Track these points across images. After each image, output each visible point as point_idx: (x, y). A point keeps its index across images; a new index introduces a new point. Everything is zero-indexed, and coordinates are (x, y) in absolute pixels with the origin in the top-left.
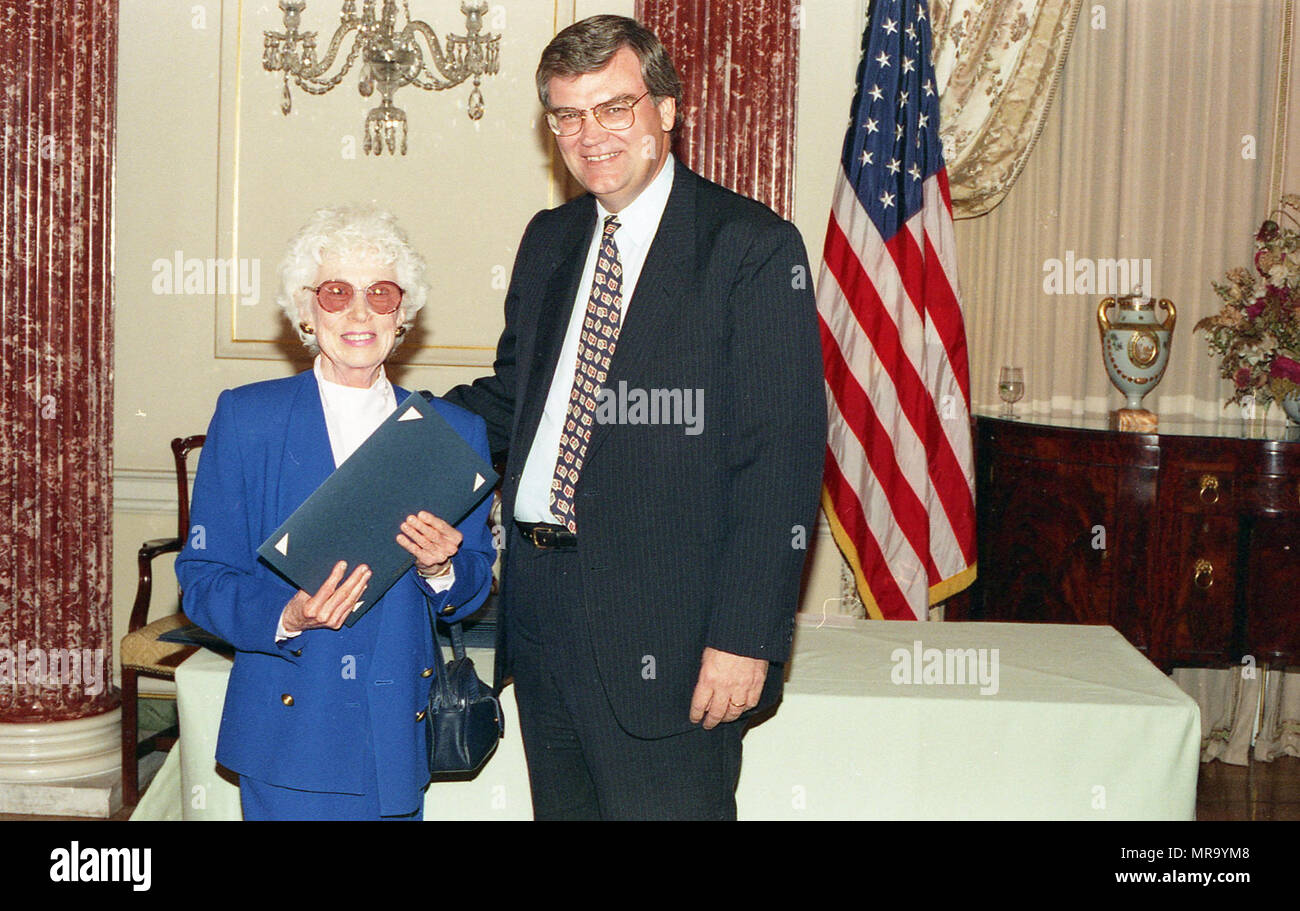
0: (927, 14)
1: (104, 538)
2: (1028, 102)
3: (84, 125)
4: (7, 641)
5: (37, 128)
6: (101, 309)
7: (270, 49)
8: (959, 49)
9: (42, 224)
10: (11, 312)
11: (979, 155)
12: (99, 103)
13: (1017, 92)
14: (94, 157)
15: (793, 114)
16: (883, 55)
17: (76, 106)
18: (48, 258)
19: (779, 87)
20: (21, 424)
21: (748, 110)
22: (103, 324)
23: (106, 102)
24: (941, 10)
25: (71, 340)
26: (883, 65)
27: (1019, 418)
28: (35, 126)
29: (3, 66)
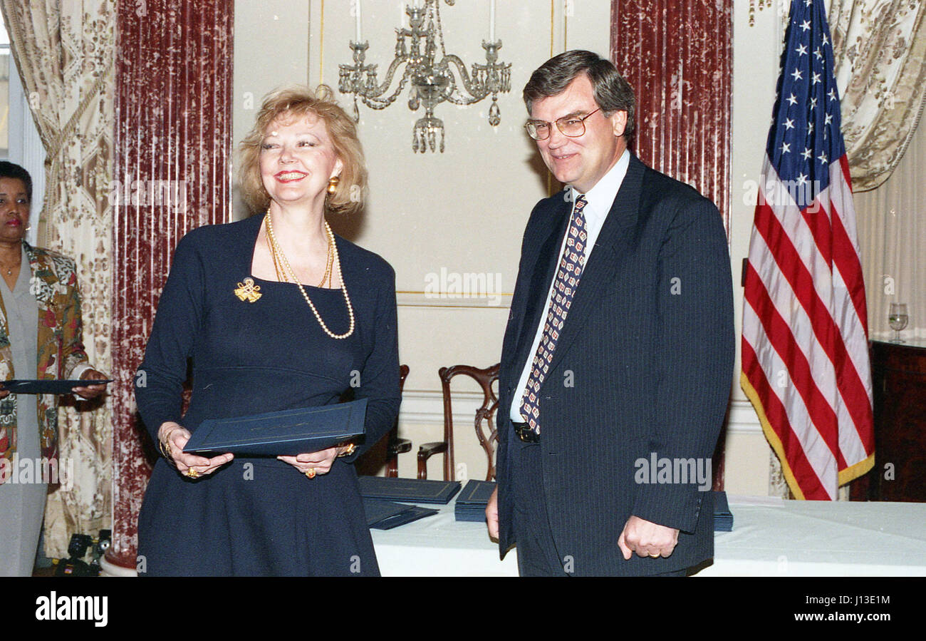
0: (829, 40)
2: (908, 103)
3: (209, 134)
5: (175, 138)
8: (854, 65)
10: (157, 271)
11: (871, 144)
12: (219, 119)
13: (899, 97)
14: (217, 158)
15: (729, 116)
16: (797, 71)
17: (203, 121)
19: (719, 96)
21: (696, 114)
23: (225, 118)
24: (840, 37)
26: (796, 78)
27: (904, 342)
28: (174, 136)
29: (151, 94)
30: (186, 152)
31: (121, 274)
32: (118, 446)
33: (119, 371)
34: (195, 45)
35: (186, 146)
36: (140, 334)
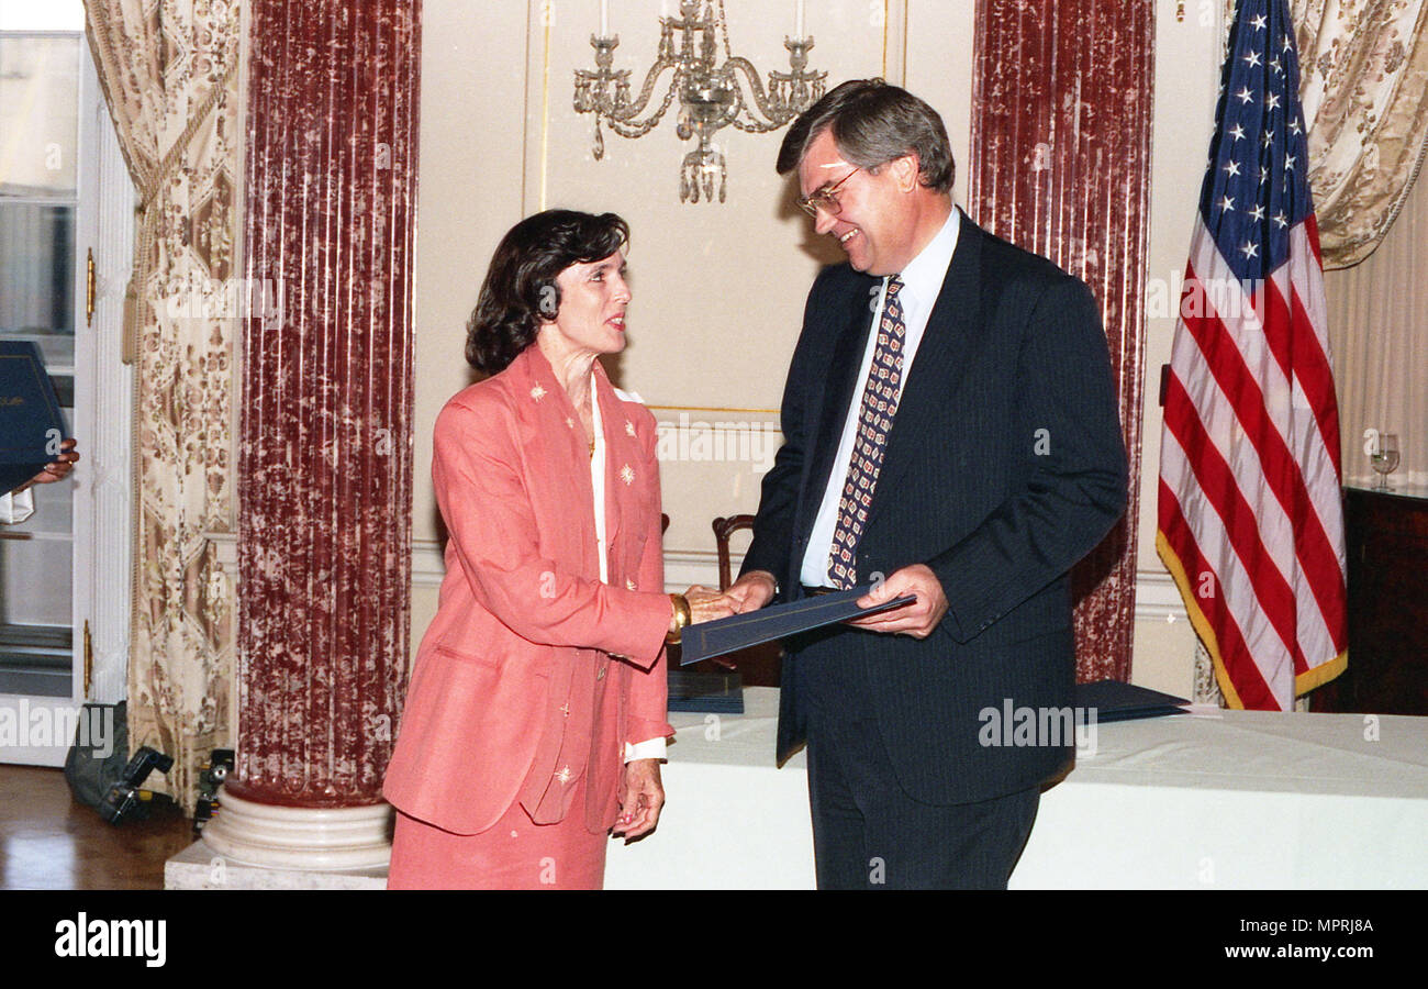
0: (1293, 45)
1: (402, 614)
2: (1405, 139)
3: (386, 173)
4: (300, 721)
5: (337, 177)
6: (402, 368)
7: (581, 89)
8: (1327, 82)
9: (341, 279)
10: (308, 372)
11: (1350, 199)
12: (401, 149)
13: (1392, 129)
14: (396, 206)
15: (1148, 156)
16: (1246, 91)
17: (378, 152)
18: (347, 315)
19: (1133, 126)
20: (317, 491)
21: (1099, 153)
22: (404, 385)
23: (408, 147)
24: (1308, 39)
25: (370, 401)
26: (1245, 101)
27: (1393, 490)
28: (335, 173)
29: (302, 111)
30: (352, 197)
31: (254, 374)
32: (247, 626)
33: (250, 517)
34: (368, 38)
35: (353, 189)
36: (281, 463)
